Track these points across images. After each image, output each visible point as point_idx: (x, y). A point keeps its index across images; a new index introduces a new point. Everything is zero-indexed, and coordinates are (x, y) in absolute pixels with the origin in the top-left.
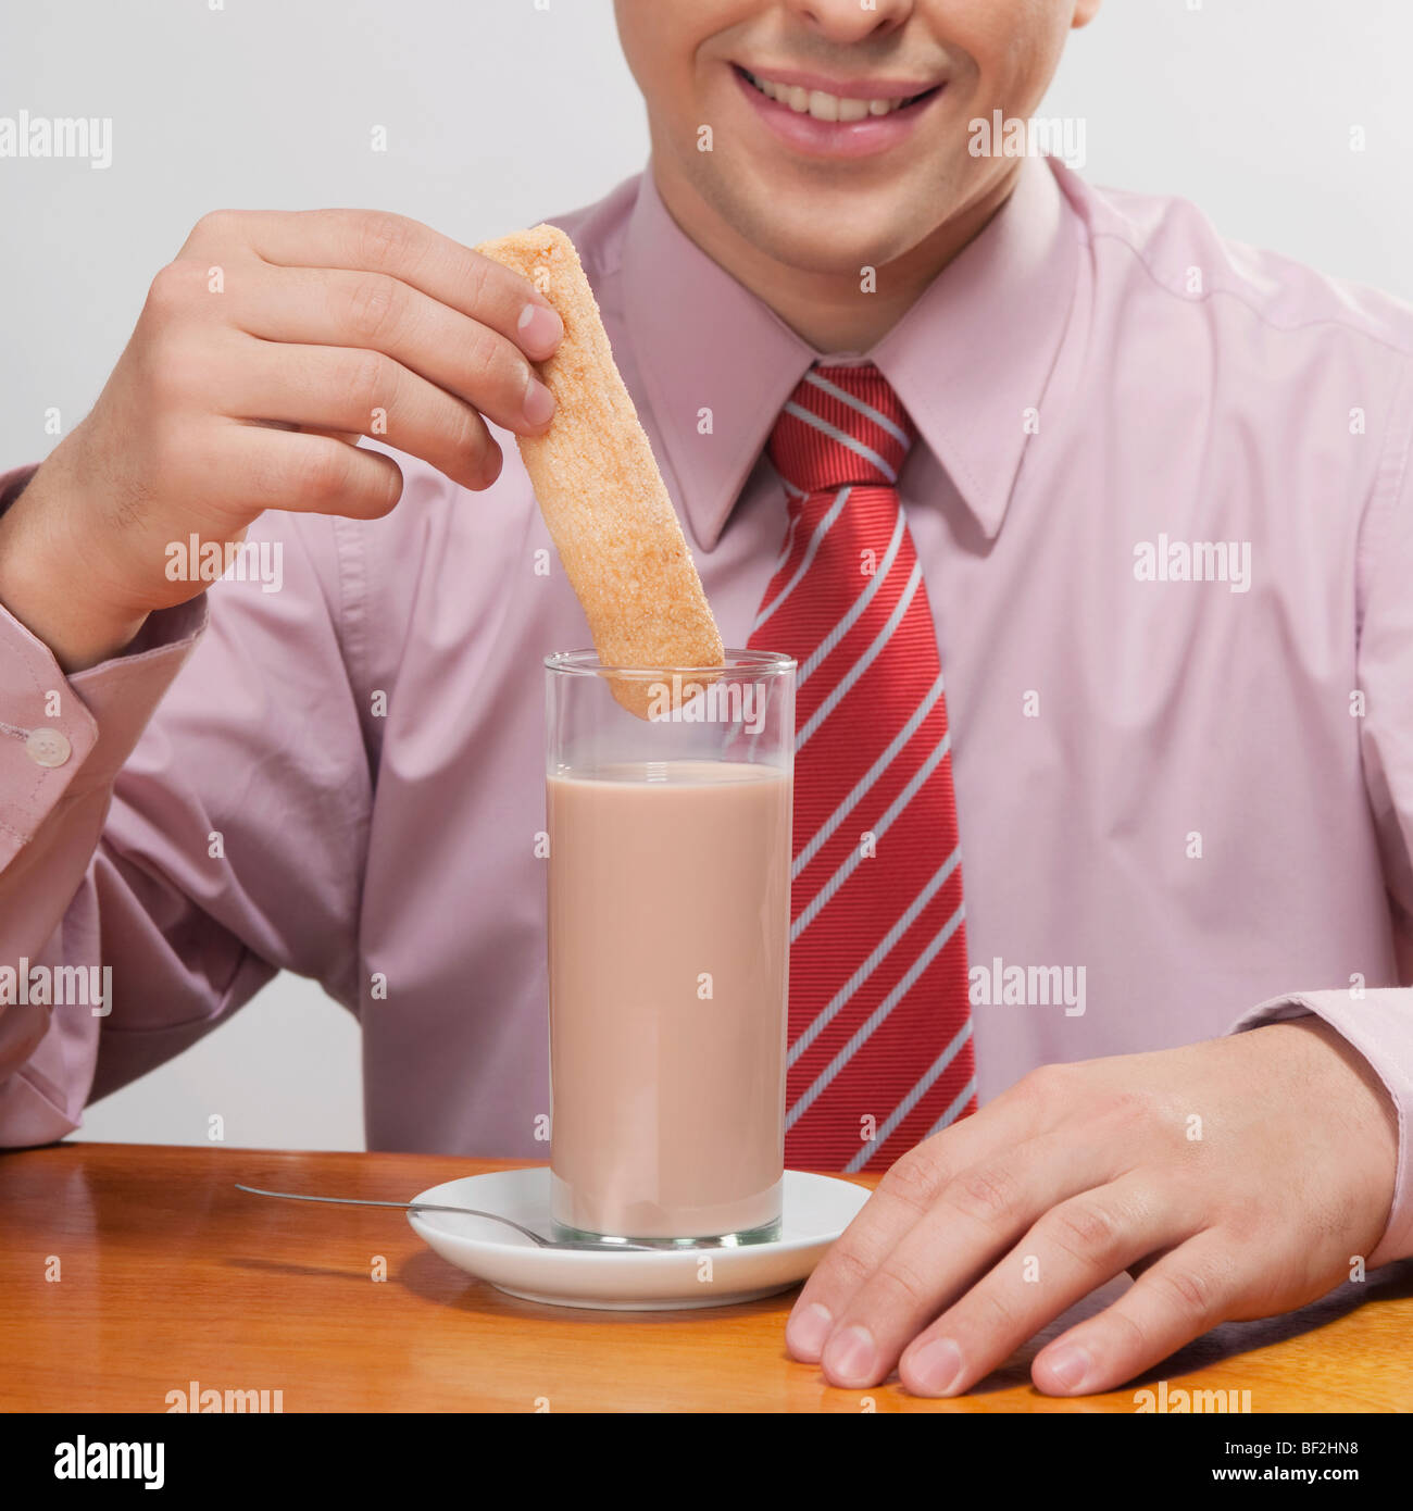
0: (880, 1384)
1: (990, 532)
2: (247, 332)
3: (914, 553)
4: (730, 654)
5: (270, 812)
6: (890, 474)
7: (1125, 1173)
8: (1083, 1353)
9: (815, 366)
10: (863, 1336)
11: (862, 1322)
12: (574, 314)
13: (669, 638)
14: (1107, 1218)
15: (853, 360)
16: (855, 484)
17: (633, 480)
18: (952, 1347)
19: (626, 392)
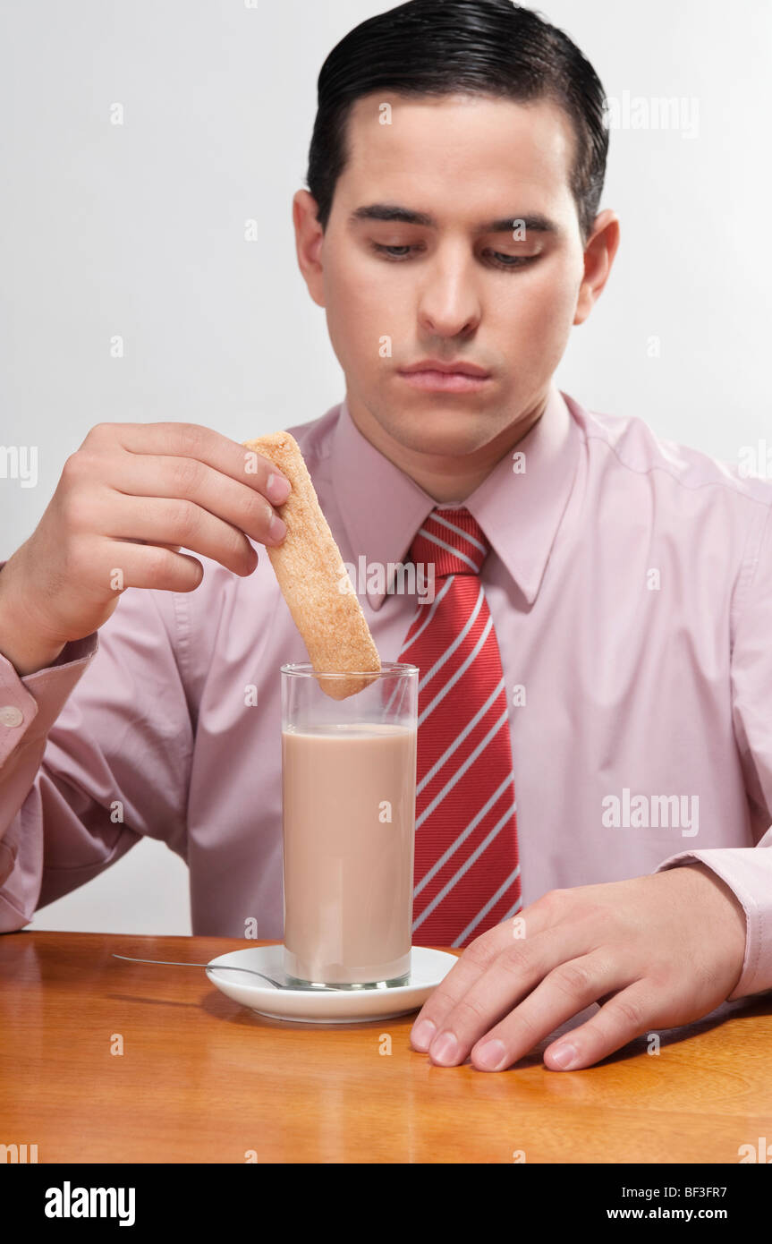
0: (460, 1064)
1: (530, 600)
2: (117, 490)
3: (489, 611)
4: (385, 665)
5: (136, 750)
6: (476, 569)
7: (596, 949)
8: (572, 1048)
9: (435, 510)
10: (452, 1039)
11: (451, 1030)
12: (297, 480)
13: (351, 657)
14: (585, 974)
15: (456, 507)
16: (456, 574)
17: (330, 570)
18: (499, 1044)
19: (326, 522)
